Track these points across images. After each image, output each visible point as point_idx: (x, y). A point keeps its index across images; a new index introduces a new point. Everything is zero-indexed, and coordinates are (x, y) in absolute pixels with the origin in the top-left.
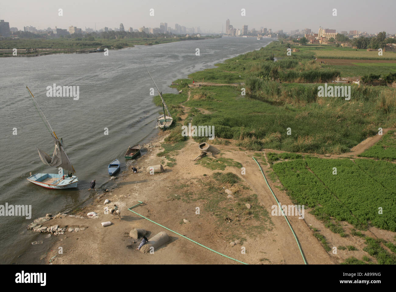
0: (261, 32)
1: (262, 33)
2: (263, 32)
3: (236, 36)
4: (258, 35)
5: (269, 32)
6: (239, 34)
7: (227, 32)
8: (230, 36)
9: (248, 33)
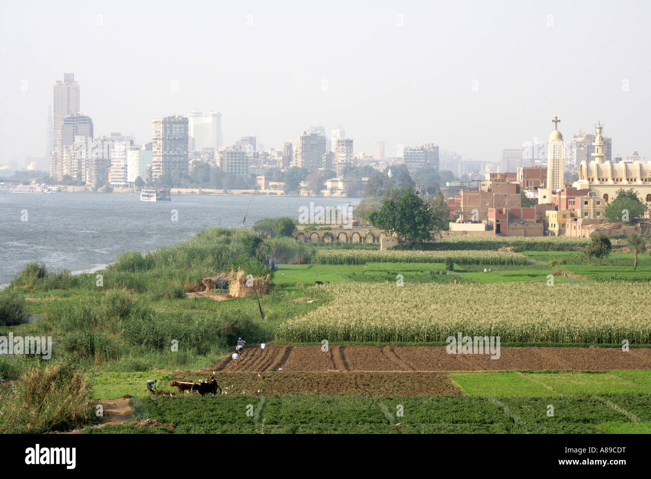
0: (288, 159)
1: (292, 164)
2: (297, 162)
3: (109, 190)
4: (261, 181)
5: (341, 157)
6: (132, 178)
7: (56, 160)
8: (70, 189)
9: (191, 168)
